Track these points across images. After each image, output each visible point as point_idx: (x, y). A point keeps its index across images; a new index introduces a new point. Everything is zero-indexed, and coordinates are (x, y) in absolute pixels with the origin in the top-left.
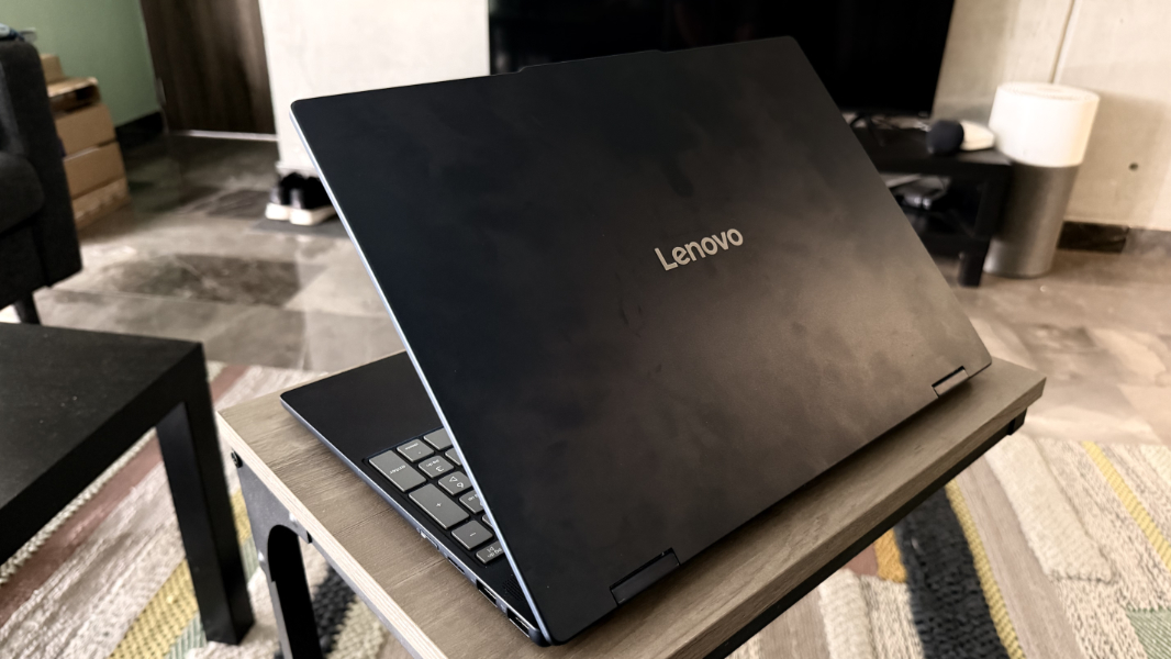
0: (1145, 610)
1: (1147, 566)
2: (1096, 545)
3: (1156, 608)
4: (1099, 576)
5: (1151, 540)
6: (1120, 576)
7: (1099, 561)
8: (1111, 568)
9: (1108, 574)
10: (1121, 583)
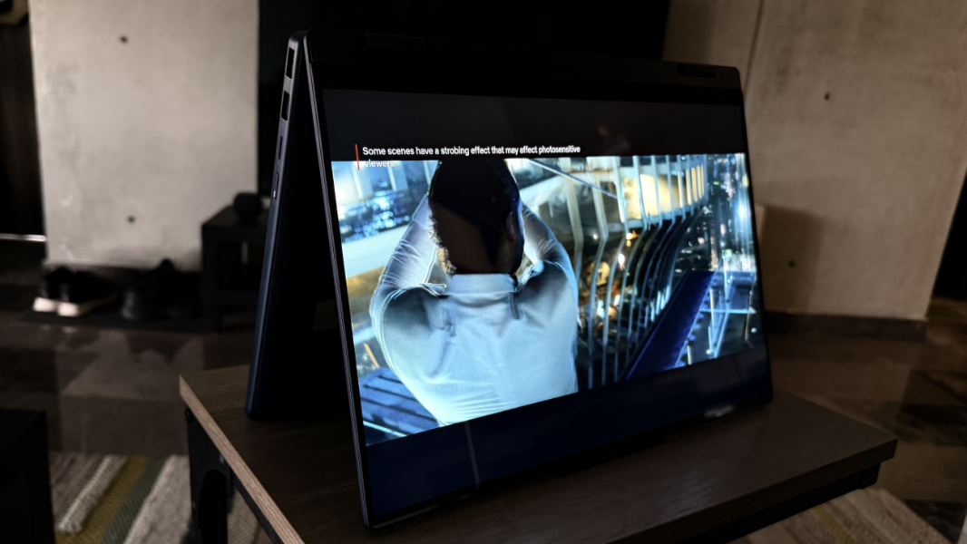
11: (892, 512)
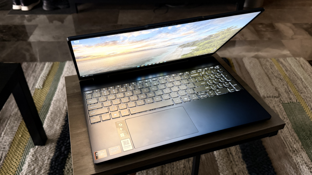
0: (286, 103)
1: (287, 92)
2: (274, 87)
3: (289, 102)
4: (275, 96)
5: (289, 84)
6: (280, 95)
7: (275, 92)
8: (278, 93)
9: (277, 95)
10: (281, 97)
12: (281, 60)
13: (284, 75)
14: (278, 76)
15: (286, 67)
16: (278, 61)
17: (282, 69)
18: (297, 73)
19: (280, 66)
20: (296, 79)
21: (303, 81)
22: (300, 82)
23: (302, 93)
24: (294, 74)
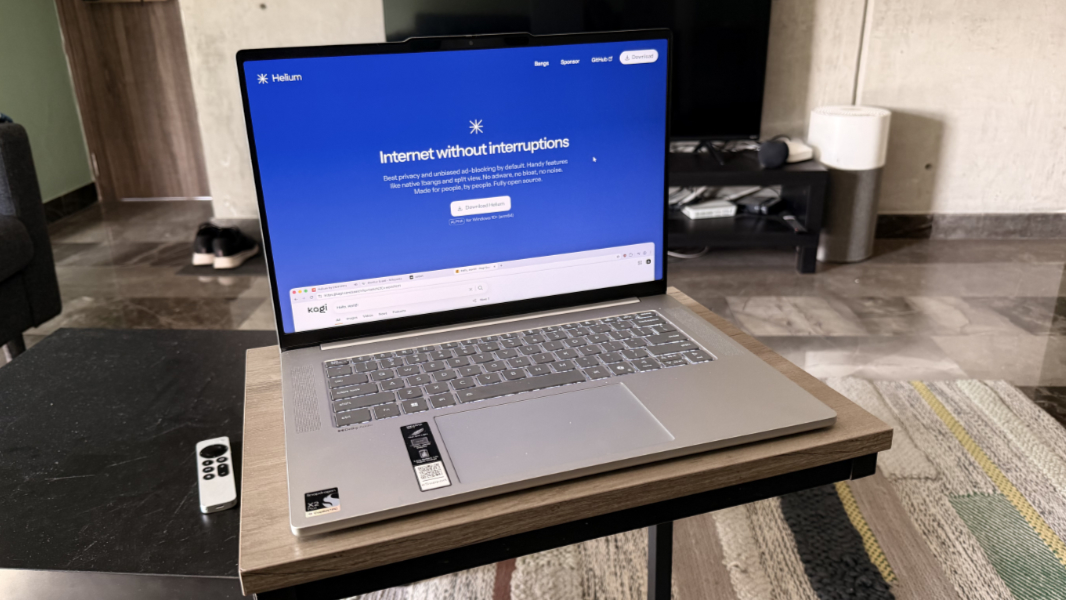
0: (963, 496)
1: (964, 465)
2: (923, 454)
3: (972, 493)
4: (927, 475)
5: (966, 447)
6: (944, 474)
7: (924, 465)
8: (936, 469)
9: (934, 473)
10: (945, 479)
11: (1007, 399)
12: (941, 385)
13: (953, 422)
14: (933, 425)
15: (956, 403)
16: (932, 387)
17: (944, 407)
18: (990, 420)
19: (937, 400)
20: (990, 435)
21: (1009, 441)
22: (1000, 442)
23: (1008, 470)
24: (983, 421)
